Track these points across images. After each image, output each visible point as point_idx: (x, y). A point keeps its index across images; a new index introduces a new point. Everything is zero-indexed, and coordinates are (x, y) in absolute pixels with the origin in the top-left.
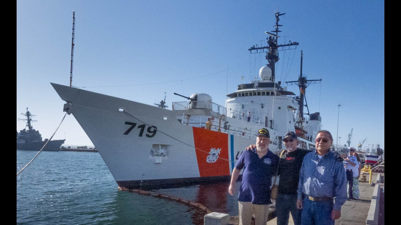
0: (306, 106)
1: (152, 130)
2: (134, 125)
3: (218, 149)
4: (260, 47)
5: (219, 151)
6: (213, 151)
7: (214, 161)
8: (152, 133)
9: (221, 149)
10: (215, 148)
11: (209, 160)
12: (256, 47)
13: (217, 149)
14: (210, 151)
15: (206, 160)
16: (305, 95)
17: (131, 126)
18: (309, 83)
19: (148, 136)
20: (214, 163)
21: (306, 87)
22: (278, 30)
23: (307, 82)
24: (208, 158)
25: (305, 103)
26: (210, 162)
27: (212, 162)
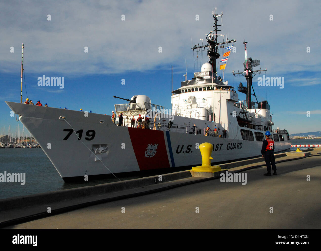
0: (254, 95)
1: (91, 133)
2: (71, 131)
3: (155, 144)
4: (201, 46)
5: (156, 146)
6: (149, 146)
7: (152, 155)
8: (91, 137)
9: (158, 144)
10: (152, 144)
11: (147, 154)
12: (198, 46)
13: (153, 145)
14: (147, 147)
15: (145, 155)
16: (252, 85)
17: (69, 132)
18: (255, 74)
19: (87, 139)
20: (152, 157)
21: (253, 78)
22: (217, 30)
23: (253, 72)
24: (146, 153)
25: (252, 93)
26: (148, 157)
27: (151, 156)
